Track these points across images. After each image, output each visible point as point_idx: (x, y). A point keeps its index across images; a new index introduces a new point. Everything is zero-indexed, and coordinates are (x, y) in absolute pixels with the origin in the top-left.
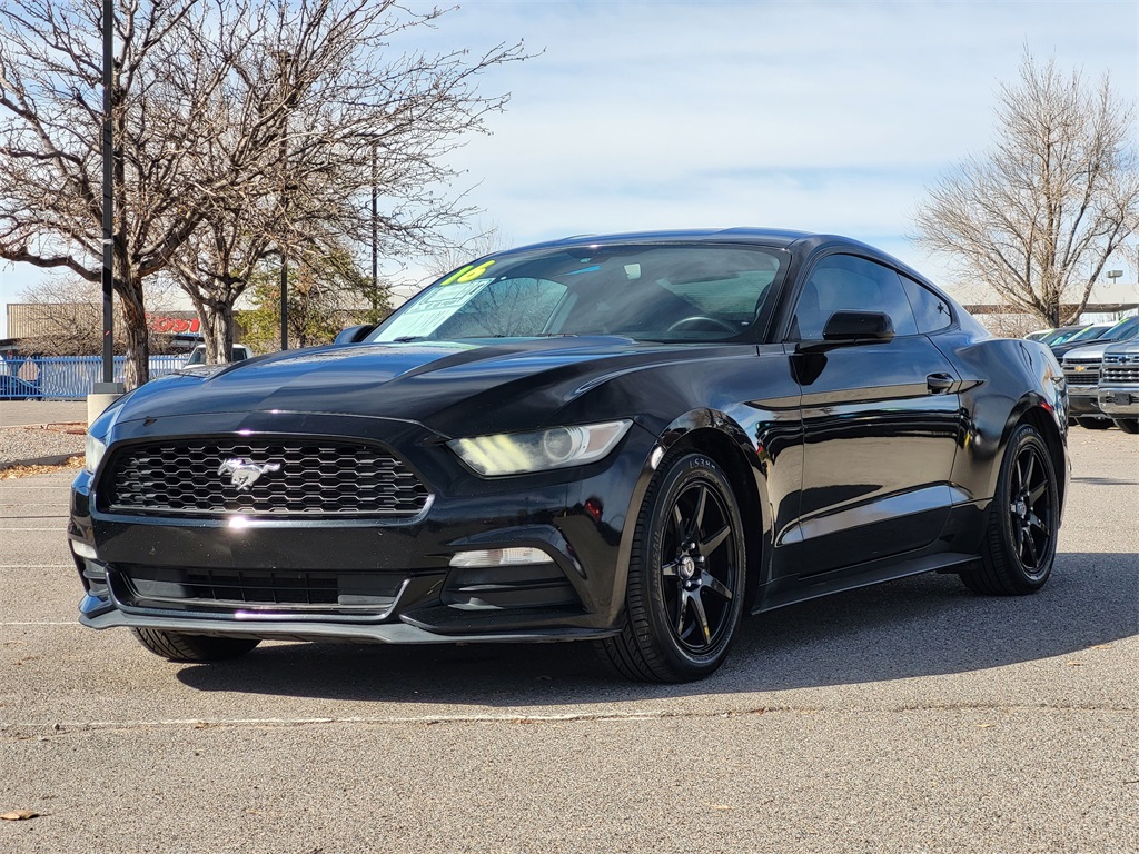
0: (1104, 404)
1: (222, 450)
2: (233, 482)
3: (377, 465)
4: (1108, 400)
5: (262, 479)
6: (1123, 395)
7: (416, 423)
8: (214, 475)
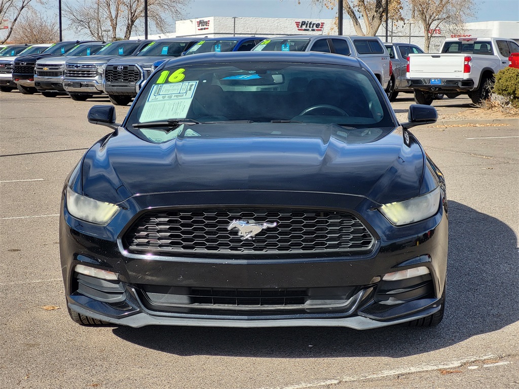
0: (67, 87)
1: (231, 215)
2: (240, 234)
3: (341, 223)
4: (69, 85)
5: (263, 232)
6: (77, 83)
7: (363, 196)
8: (226, 230)
